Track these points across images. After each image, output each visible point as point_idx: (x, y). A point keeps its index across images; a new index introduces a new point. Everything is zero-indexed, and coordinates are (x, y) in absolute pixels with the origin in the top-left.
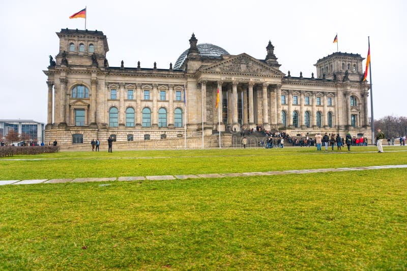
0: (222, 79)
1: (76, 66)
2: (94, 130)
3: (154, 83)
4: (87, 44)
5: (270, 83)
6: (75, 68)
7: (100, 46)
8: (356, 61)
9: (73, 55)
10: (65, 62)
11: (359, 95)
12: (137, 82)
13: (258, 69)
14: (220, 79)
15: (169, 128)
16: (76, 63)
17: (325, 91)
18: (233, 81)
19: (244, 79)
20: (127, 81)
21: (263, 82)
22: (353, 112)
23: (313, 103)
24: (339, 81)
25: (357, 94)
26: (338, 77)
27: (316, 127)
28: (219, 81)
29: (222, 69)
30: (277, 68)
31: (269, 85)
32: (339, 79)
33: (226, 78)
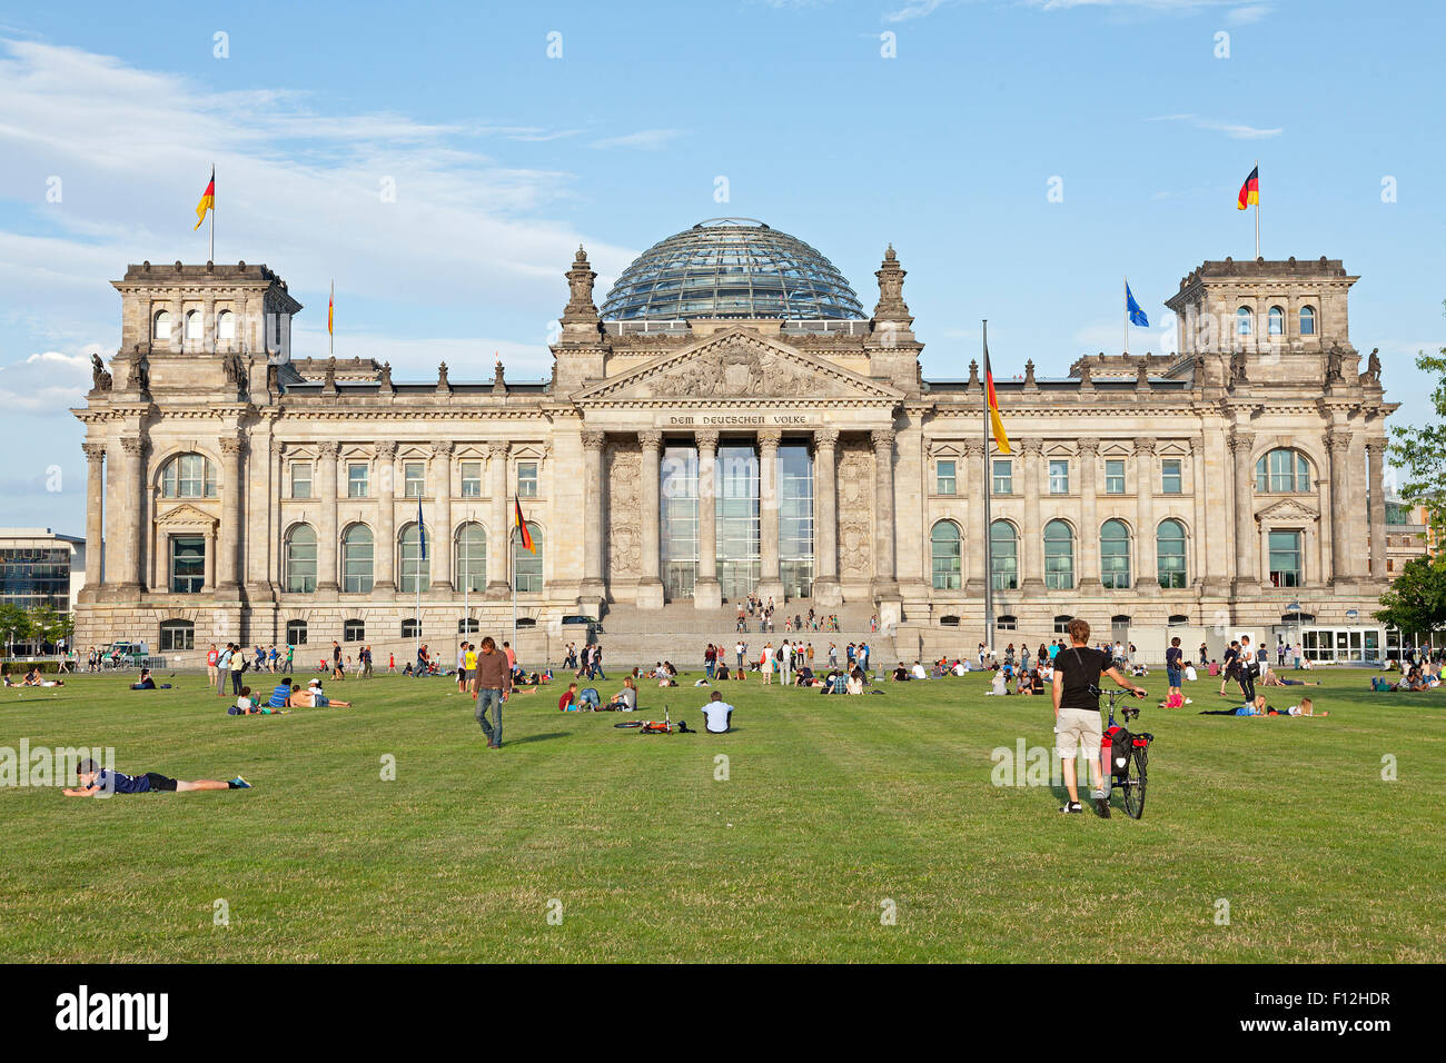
0: (659, 423)
1: (175, 390)
2: (229, 604)
3: (438, 438)
4: (212, 311)
5: (844, 428)
6: (171, 399)
8: (1313, 291)
9: (165, 355)
10: (142, 380)
11: (1312, 444)
12: (381, 438)
13: (795, 379)
14: (648, 423)
15: (488, 596)
16: (176, 382)
17: (1143, 434)
18: (698, 427)
19: (743, 420)
20: (346, 434)
21: (818, 426)
22: (1279, 521)
23: (1082, 487)
24: (1215, 386)
25: (1303, 439)
26: (1210, 369)
27: (1093, 588)
28: (644, 432)
29: (659, 391)
30: (909, 357)
31: (842, 433)
32: (1212, 379)
33: (674, 420)
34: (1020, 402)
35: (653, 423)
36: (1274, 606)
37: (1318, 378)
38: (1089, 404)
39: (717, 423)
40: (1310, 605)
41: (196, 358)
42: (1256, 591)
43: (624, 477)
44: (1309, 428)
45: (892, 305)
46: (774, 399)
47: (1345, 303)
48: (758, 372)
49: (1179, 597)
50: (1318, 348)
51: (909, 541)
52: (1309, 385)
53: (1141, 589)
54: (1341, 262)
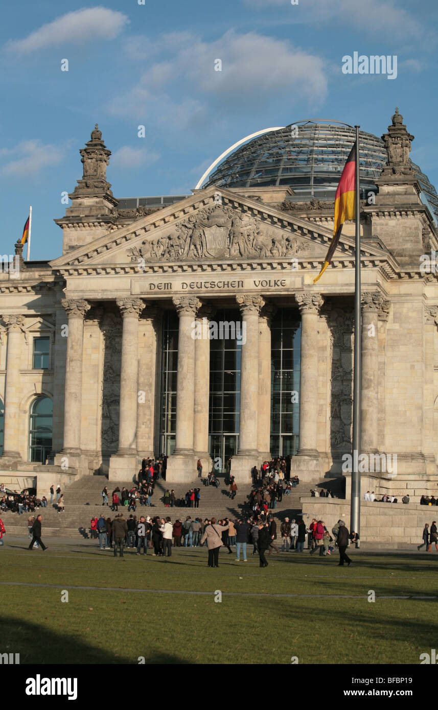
0: (137, 290)
14: (127, 290)
18: (176, 293)
19: (221, 285)
21: (298, 290)
28: (121, 300)
29: (137, 257)
31: (327, 297)
33: (152, 286)
35: (131, 289)
39: (196, 289)
45: (396, 170)
46: (251, 262)
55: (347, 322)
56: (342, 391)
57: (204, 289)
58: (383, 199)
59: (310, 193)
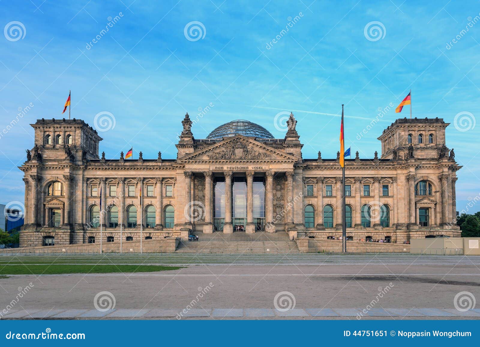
0: (211, 169)
1: (51, 160)
2: (66, 231)
3: (139, 176)
4: (65, 135)
5: (276, 171)
6: (50, 163)
7: (78, 137)
8: (434, 129)
9: (48, 148)
11: (434, 179)
12: (120, 176)
13: (259, 154)
15: (155, 229)
16: (51, 157)
17: (376, 176)
18: (225, 170)
20: (108, 175)
21: (267, 170)
22: (423, 205)
23: (356, 194)
24: (401, 160)
25: (431, 177)
26: (400, 154)
27: (360, 227)
28: (206, 172)
29: (211, 157)
30: (298, 149)
31: (276, 173)
32: (400, 157)
33: (217, 168)
34: (335, 165)
35: (209, 169)
36: (423, 233)
37: (436, 157)
38: (359, 165)
39: (232, 169)
40: (435, 233)
41: (58, 150)
42: (417, 228)
43: (200, 189)
44: (433, 174)
45: (292, 133)
46: (252, 160)
47: (444, 132)
48: (246, 151)
49: (389, 230)
50: (435, 147)
51: (298, 211)
52: (433, 159)
53: (376, 227)
54: (443, 119)
55: (278, 182)
56: (277, 204)
57: (235, 169)
58: (289, 142)
59: (269, 140)
